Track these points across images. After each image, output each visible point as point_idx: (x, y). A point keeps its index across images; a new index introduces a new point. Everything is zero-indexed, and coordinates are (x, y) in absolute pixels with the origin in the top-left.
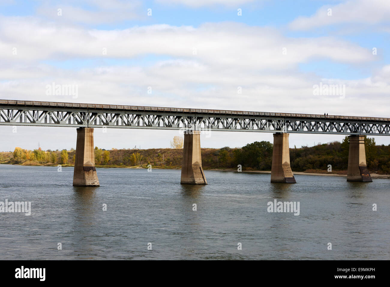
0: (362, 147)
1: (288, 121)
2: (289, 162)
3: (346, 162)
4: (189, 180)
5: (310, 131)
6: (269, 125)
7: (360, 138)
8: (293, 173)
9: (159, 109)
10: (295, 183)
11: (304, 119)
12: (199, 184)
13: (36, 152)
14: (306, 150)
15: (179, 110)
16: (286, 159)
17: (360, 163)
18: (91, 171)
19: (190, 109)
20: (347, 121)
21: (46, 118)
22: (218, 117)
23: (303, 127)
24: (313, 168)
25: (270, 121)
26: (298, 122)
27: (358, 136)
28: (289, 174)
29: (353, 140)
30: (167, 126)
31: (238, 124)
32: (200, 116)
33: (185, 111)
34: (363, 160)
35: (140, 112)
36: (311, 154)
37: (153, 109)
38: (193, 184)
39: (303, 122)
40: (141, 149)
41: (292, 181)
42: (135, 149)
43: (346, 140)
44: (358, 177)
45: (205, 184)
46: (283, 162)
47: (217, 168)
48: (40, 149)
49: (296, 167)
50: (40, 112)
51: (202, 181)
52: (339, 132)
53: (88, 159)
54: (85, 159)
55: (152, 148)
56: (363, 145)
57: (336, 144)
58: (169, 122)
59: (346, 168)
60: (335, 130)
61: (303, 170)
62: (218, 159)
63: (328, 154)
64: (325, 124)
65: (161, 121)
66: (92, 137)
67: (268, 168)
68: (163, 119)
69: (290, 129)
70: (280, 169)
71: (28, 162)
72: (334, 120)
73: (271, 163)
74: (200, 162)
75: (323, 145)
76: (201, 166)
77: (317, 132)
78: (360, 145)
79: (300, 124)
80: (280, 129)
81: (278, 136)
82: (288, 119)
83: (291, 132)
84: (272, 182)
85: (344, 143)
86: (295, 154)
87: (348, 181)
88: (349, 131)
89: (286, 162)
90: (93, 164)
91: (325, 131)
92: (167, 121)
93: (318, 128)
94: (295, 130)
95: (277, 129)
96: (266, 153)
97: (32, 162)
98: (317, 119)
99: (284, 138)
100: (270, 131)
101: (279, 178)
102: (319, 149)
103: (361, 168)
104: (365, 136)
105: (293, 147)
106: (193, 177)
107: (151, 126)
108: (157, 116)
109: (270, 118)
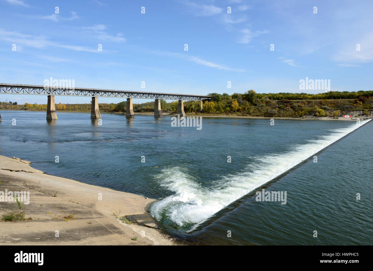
1: (132, 94)
5: (140, 98)
13: (34, 105)
15: (89, 89)
16: (131, 108)
18: (54, 112)
19: (94, 89)
20: (154, 94)
21: (34, 92)
22: (105, 92)
23: (138, 96)
25: (125, 94)
27: (158, 100)
29: (157, 101)
31: (113, 95)
32: (98, 91)
33: (92, 90)
34: (160, 108)
36: (143, 106)
37: (79, 89)
39: (138, 94)
46: (130, 109)
48: (36, 104)
50: (32, 89)
51: (99, 116)
52: (151, 98)
53: (53, 108)
54: (51, 108)
56: (160, 103)
62: (109, 108)
66: (54, 99)
68: (83, 93)
70: (129, 111)
71: (31, 109)
72: (149, 94)
76: (98, 110)
81: (128, 99)
83: (133, 98)
88: (155, 98)
90: (54, 109)
91: (146, 97)
93: (143, 97)
94: (135, 97)
95: (128, 97)
97: (32, 109)
98: (143, 93)
99: (131, 100)
100: (125, 97)
103: (159, 111)
105: (134, 103)
106: (95, 115)
108: (81, 91)
109: (125, 93)
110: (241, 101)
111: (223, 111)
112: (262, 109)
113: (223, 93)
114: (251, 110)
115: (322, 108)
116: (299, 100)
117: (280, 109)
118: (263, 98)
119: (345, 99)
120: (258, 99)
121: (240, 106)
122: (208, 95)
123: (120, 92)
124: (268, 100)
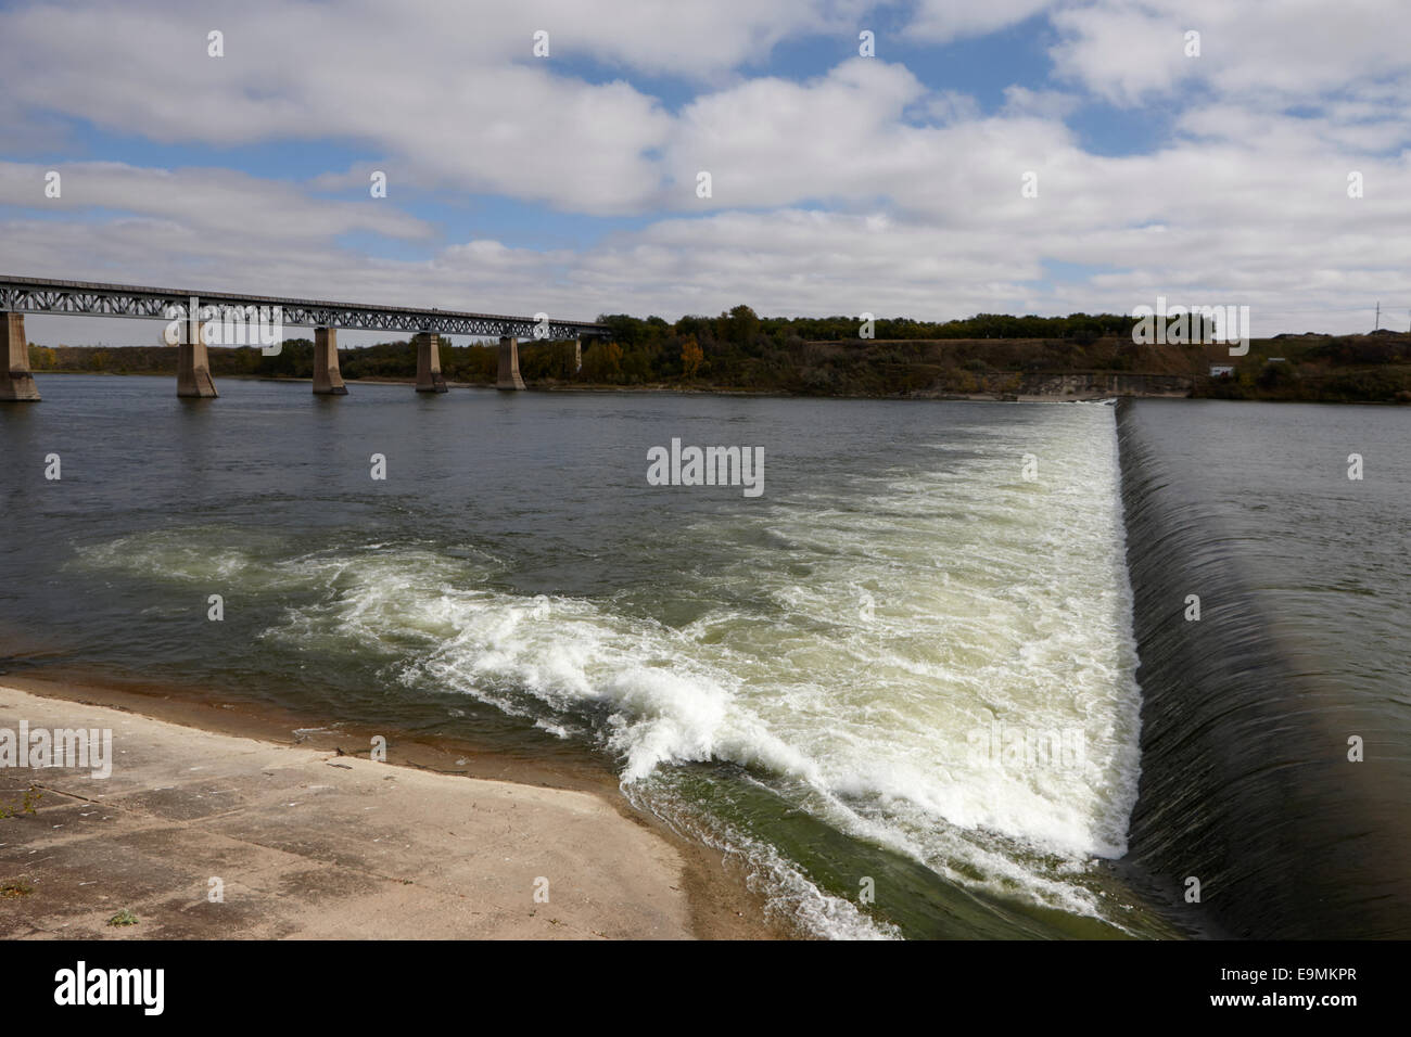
0: (434, 348)
1: (334, 313)
2: (337, 367)
3: (414, 367)
4: (190, 391)
5: (365, 327)
6: (308, 317)
7: (432, 337)
8: (343, 381)
9: (137, 289)
10: (347, 394)
11: (357, 310)
12: (208, 397)
14: (360, 352)
15: (168, 292)
16: (333, 362)
17: (432, 368)
18: (24, 378)
19: (187, 291)
20: (415, 315)
22: (232, 302)
23: (356, 321)
24: (372, 375)
25: (309, 312)
26: (349, 315)
27: (428, 335)
28: (339, 382)
29: (424, 337)
30: (150, 314)
32: (203, 300)
33: (179, 293)
34: (436, 365)
35: (104, 292)
37: (126, 289)
38: (198, 396)
39: (356, 315)
40: (111, 346)
41: (343, 392)
42: (98, 346)
43: (414, 339)
44: (431, 386)
45: (215, 397)
46: (330, 367)
47: (233, 374)
49: (347, 374)
51: (210, 392)
52: (404, 328)
53: (18, 361)
54: (11, 361)
55: (127, 345)
56: (436, 346)
57: (401, 344)
58: (153, 308)
59: (414, 375)
60: (398, 326)
61: (357, 378)
62: (234, 362)
63: (390, 356)
64: (386, 319)
65: (140, 306)
66: (21, 327)
67: (308, 374)
68: (143, 305)
69: (338, 323)
70: (325, 376)
72: (398, 313)
73: (312, 367)
74: (207, 367)
75: (385, 345)
76: (208, 372)
77: (374, 328)
78: (433, 346)
79: (351, 317)
80: (323, 323)
81: (322, 333)
82: (335, 309)
83: (338, 327)
84: (315, 393)
85: (411, 343)
86: (346, 356)
87: (417, 391)
88: (417, 328)
89: (334, 368)
90: (26, 368)
91: (385, 328)
92: (149, 307)
93: (376, 323)
94: (344, 325)
95: (320, 323)
96: (305, 354)
98: (375, 311)
99: (330, 336)
100: (309, 325)
101: (326, 388)
102: (378, 350)
103: (434, 376)
104: (438, 335)
105: (342, 347)
106: (196, 387)
107: (124, 313)
108: (134, 299)
109: (309, 308)
110: (710, 341)
111: (651, 374)
112: (779, 368)
113: (648, 316)
114: (743, 370)
115: (967, 368)
116: (894, 341)
117: (836, 366)
118: (779, 334)
119: (1034, 340)
120: (764, 336)
121: (706, 358)
122: (598, 321)
123: (291, 304)
124: (796, 338)
